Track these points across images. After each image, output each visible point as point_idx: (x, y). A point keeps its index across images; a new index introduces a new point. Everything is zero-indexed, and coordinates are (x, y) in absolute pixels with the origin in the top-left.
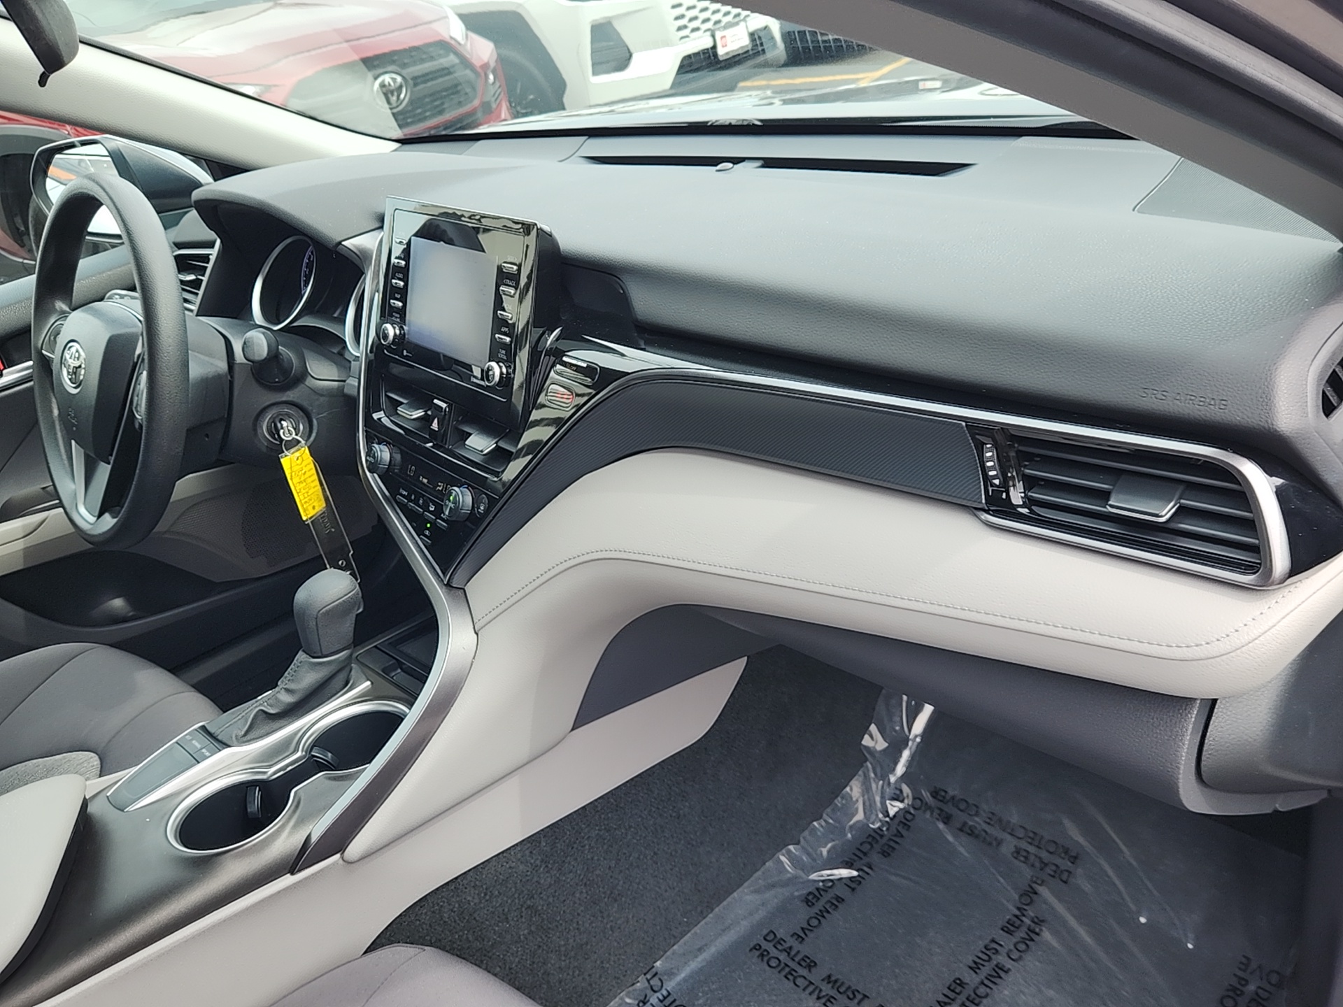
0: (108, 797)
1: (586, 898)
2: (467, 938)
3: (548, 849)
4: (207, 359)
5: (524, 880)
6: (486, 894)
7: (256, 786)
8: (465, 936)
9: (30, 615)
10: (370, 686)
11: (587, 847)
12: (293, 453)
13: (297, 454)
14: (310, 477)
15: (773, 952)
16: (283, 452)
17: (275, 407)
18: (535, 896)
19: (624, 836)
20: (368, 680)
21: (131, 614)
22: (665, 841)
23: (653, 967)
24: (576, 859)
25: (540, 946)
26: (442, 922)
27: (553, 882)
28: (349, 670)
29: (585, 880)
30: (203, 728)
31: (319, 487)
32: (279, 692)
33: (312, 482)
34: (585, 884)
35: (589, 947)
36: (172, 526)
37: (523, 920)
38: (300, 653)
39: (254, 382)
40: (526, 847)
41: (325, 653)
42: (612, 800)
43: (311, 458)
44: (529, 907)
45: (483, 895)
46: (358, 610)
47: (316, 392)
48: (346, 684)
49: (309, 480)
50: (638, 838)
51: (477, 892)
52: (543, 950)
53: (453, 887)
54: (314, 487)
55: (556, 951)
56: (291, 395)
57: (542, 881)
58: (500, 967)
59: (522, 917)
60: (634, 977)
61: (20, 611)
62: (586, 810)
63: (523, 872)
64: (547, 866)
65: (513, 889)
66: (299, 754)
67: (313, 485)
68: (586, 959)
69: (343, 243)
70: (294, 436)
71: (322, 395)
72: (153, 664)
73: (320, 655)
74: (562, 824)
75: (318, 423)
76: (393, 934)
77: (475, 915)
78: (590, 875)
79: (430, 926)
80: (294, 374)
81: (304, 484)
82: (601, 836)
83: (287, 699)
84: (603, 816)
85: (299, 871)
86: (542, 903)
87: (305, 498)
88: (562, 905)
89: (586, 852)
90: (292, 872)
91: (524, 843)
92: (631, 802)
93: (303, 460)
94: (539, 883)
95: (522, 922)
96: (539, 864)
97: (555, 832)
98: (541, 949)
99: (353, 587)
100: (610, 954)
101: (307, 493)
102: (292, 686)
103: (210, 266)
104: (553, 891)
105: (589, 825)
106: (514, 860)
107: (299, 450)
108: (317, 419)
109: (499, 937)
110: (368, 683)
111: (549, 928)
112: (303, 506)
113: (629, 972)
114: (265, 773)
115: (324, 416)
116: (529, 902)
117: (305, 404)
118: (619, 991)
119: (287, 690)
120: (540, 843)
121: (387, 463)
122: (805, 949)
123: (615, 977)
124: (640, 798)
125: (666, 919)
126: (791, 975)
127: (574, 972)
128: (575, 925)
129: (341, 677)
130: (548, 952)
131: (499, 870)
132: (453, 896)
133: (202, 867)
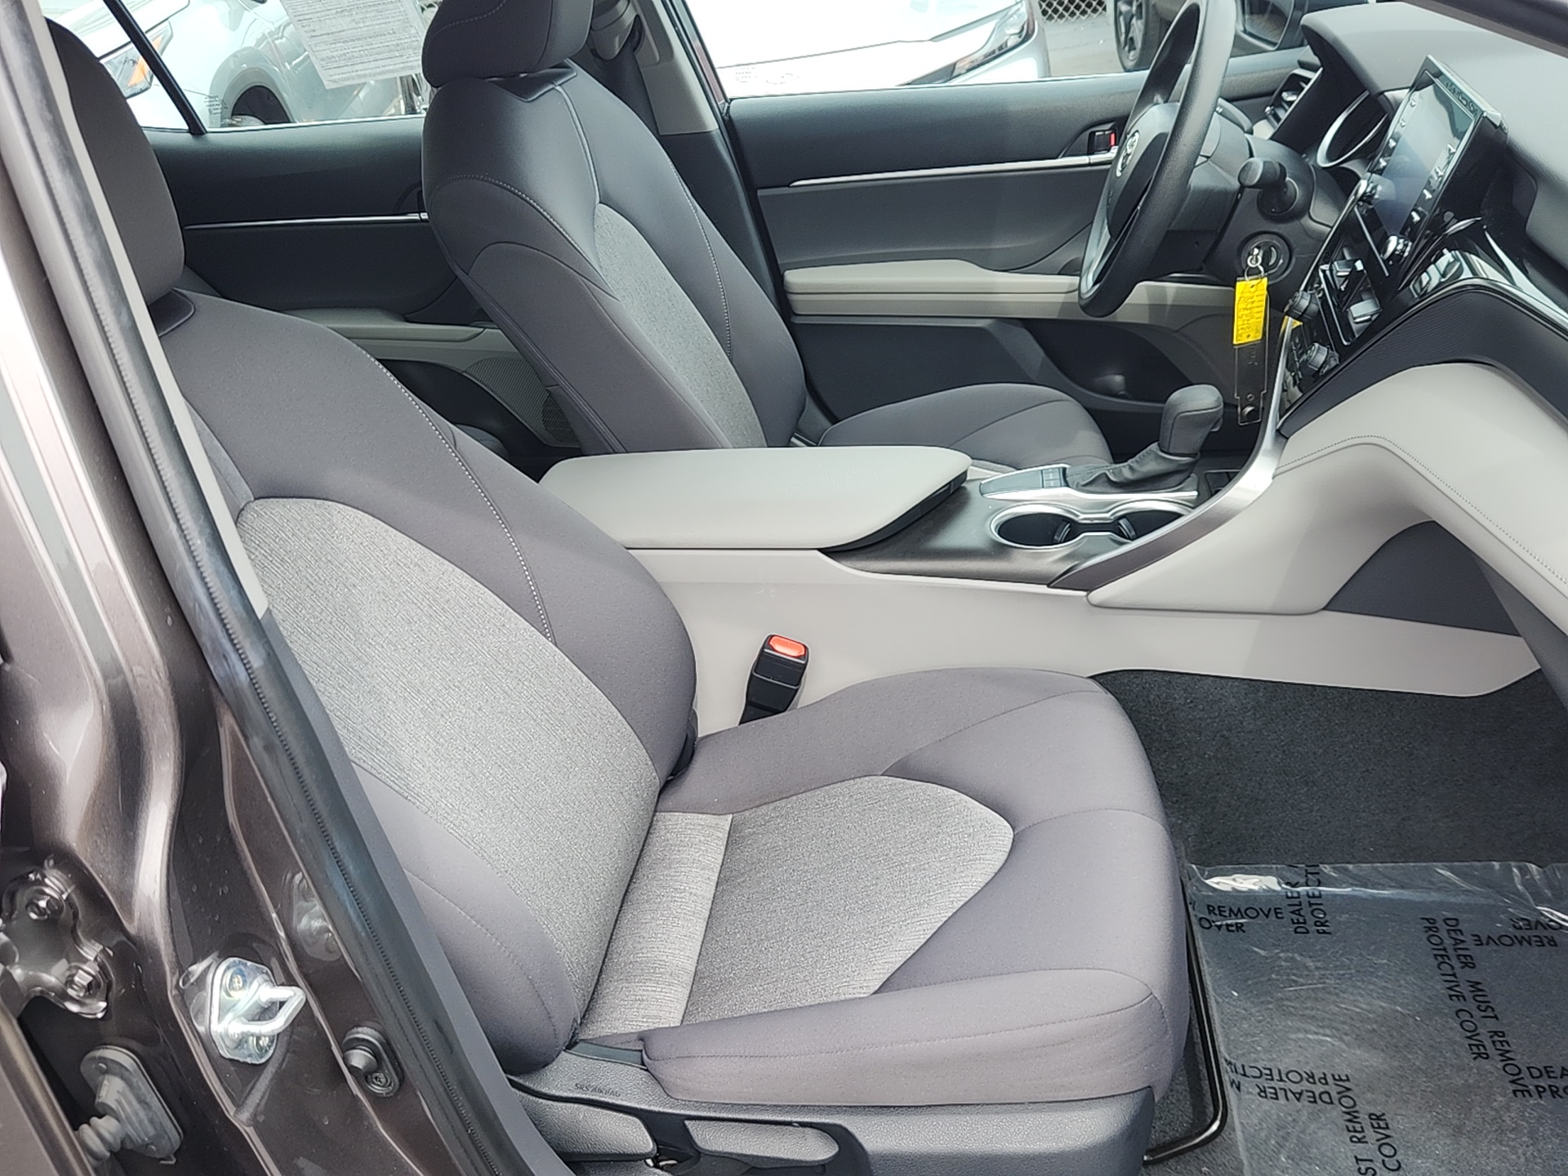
0: (981, 484)
1: (1279, 763)
2: (1161, 725)
3: (1263, 700)
4: (1224, 174)
5: (1229, 712)
6: (1191, 702)
7: (1068, 522)
8: (1159, 723)
9: (1047, 359)
10: (1195, 497)
11: (1301, 722)
12: (1251, 280)
13: (1255, 282)
14: (1257, 307)
15: (1443, 934)
16: (1243, 276)
17: (1266, 235)
18: (1233, 731)
19: (1342, 735)
20: (1197, 490)
21: (1122, 393)
22: (1383, 767)
23: (1318, 866)
24: (1285, 726)
25: (1219, 774)
26: (1146, 700)
27: (1254, 731)
28: (1187, 475)
29: (1285, 748)
30: (1064, 470)
31: (1262, 320)
32: (1124, 466)
33: (1258, 312)
34: (1284, 751)
35: (1263, 805)
36: (1183, 327)
37: (1214, 743)
38: (1156, 444)
39: (1256, 208)
40: (1244, 687)
41: (1171, 451)
42: (1346, 698)
43: (1266, 292)
44: (1223, 736)
45: (1189, 701)
46: (1213, 428)
47: (1307, 232)
48: (1178, 487)
49: (1256, 310)
50: (1357, 746)
51: (1185, 695)
52: (1220, 779)
53: (1167, 679)
54: (1257, 318)
55: (1232, 788)
56: (1281, 228)
57: (1245, 724)
58: (1178, 766)
59: (1214, 740)
60: (1295, 861)
61: (1041, 353)
62: (1315, 690)
63: (1231, 705)
64: (1255, 714)
65: (1217, 714)
66: (1107, 515)
67: (1257, 315)
68: (1257, 814)
69: (1386, 94)
70: (1258, 264)
71: (1310, 237)
72: (1099, 430)
73: (1166, 450)
74: (1286, 688)
75: (1296, 263)
76: (1106, 680)
77: (1176, 713)
78: (1292, 747)
79: (1137, 697)
80: (1293, 209)
81: (1249, 311)
82: (1319, 721)
83: (1128, 474)
84: (1329, 706)
85: (1054, 587)
86: (1236, 740)
87: (1243, 324)
88: (1254, 754)
89: (1298, 725)
90: (1049, 586)
91: (1245, 682)
92: (1365, 712)
93: (1256, 290)
94: (1242, 723)
95: (1212, 745)
96: (1249, 708)
97: (1276, 691)
98: (1219, 777)
99: (1217, 405)
100: (1281, 825)
101: (1248, 320)
102: (1135, 465)
103: (1307, 87)
104: (1252, 738)
105: (1311, 705)
106: (1229, 691)
107: (1257, 279)
108: (1296, 258)
109: (1188, 742)
110: (1195, 493)
111: (1234, 766)
112: (1238, 331)
113: (1291, 853)
114: (1077, 516)
115: (1305, 258)
116: (1225, 732)
117: (1292, 240)
118: (1274, 861)
119: (1131, 468)
120: (1259, 691)
121: (1302, 310)
122: (1475, 951)
123: (1277, 848)
124: (1377, 713)
125: (1352, 835)
126: (1442, 957)
127: (1240, 816)
128: (1258, 778)
129: (1178, 478)
130: (1224, 784)
131: (1212, 690)
132: (1164, 686)
133: (998, 551)
